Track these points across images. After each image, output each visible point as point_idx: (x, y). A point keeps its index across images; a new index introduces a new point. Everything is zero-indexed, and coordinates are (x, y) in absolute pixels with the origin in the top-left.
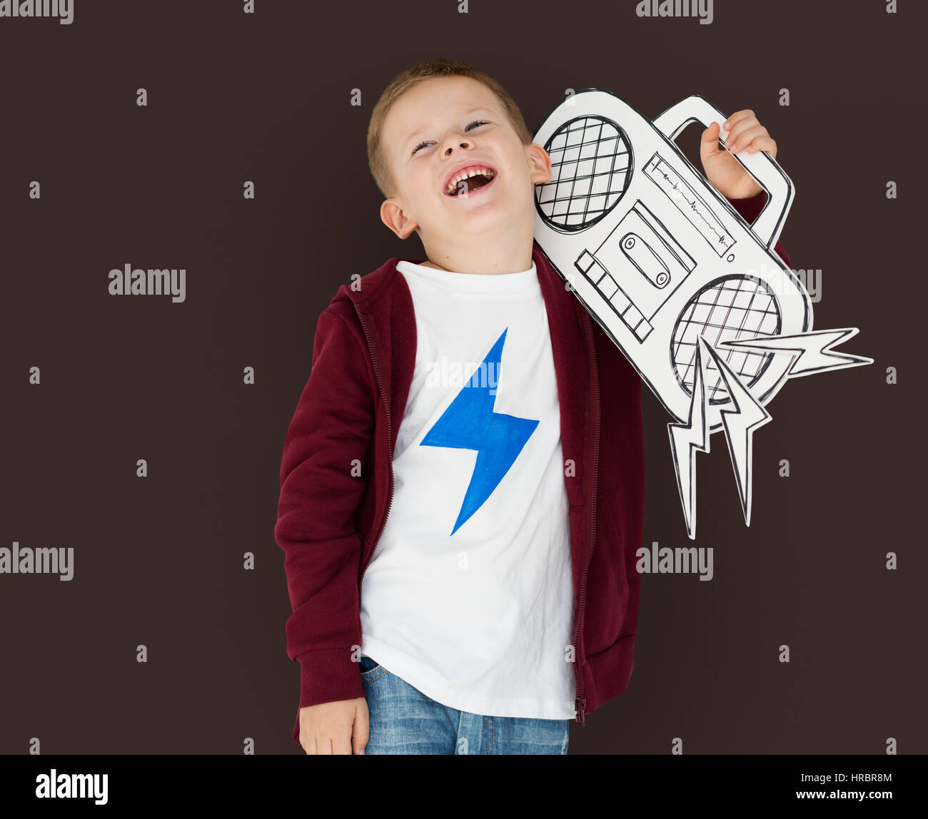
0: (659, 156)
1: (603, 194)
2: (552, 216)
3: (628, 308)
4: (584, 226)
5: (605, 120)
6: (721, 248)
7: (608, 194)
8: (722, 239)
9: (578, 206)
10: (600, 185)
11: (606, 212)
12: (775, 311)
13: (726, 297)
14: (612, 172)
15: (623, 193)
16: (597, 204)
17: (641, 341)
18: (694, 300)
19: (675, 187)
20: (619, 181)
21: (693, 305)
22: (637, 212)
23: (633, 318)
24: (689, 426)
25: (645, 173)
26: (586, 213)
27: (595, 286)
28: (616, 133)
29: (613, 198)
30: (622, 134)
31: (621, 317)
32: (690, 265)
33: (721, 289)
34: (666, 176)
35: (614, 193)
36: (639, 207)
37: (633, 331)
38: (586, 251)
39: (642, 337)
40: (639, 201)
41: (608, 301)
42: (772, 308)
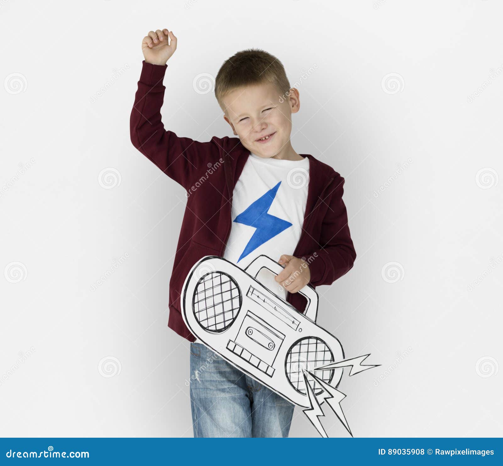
0: (252, 287)
1: (230, 311)
2: (208, 327)
3: (259, 363)
4: (226, 328)
5: (221, 273)
6: (295, 326)
7: (232, 310)
8: (293, 322)
9: (220, 319)
10: (228, 306)
11: (234, 319)
12: (328, 350)
13: (304, 348)
14: (232, 299)
15: (240, 308)
16: (229, 316)
17: (271, 377)
18: (289, 352)
19: (264, 301)
20: (236, 302)
21: (290, 355)
22: (249, 316)
23: (263, 367)
24: (313, 409)
25: (248, 296)
26: (225, 322)
27: (240, 356)
28: (229, 279)
29: (236, 312)
30: (232, 279)
31: (257, 368)
32: (283, 337)
33: (300, 345)
34: (258, 296)
35: (235, 309)
36: (249, 314)
37: (266, 373)
38: (230, 340)
39: (271, 375)
40: (249, 311)
41: (248, 362)
42: (327, 349)
